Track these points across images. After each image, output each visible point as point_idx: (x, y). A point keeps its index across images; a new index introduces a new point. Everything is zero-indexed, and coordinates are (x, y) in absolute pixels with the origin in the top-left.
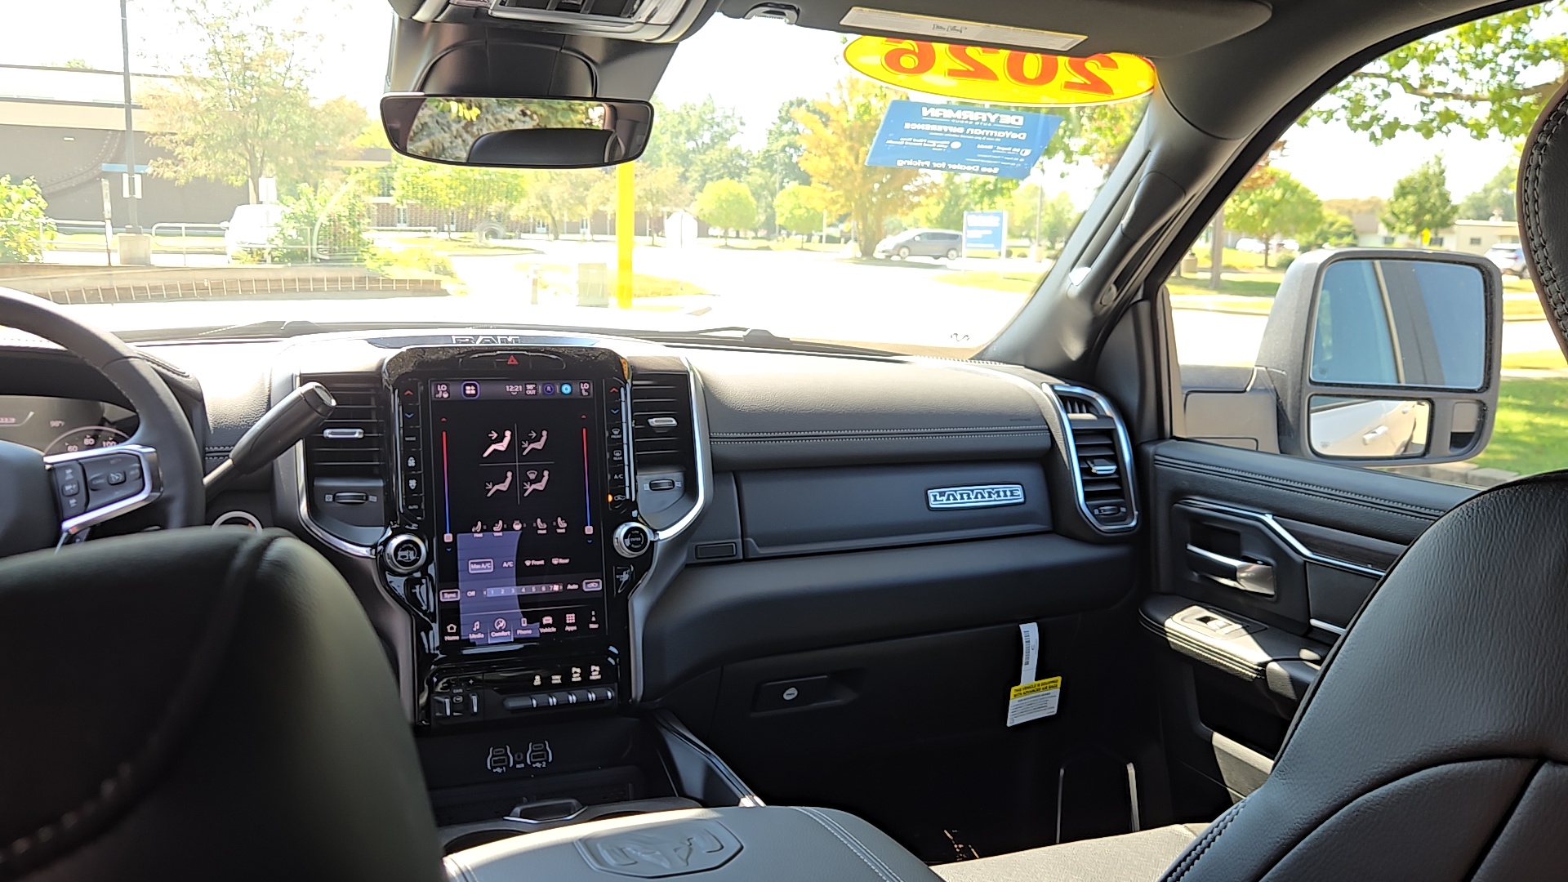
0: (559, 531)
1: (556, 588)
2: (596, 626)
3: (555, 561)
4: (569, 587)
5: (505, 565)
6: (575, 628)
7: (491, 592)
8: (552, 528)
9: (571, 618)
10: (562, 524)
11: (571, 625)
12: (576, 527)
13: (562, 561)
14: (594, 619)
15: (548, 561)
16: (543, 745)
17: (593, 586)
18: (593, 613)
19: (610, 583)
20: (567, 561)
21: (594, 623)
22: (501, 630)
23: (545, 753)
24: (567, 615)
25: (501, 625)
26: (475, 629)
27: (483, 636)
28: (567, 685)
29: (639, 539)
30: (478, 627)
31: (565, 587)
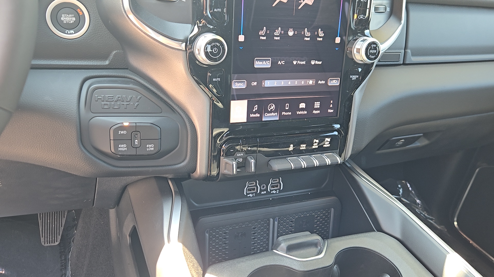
0: (319, 39)
1: (311, 82)
2: (332, 111)
3: (313, 62)
4: (320, 82)
5: (279, 63)
6: (319, 112)
7: (268, 83)
8: (314, 37)
9: (317, 105)
10: (321, 34)
11: (317, 109)
12: (329, 36)
13: (317, 63)
14: (331, 106)
15: (308, 62)
16: (278, 179)
17: (334, 82)
18: (332, 102)
19: (345, 80)
20: (320, 63)
21: (331, 109)
22: (271, 112)
23: (279, 184)
24: (315, 103)
25: (272, 108)
26: (254, 110)
27: (259, 115)
28: (310, 151)
29: (375, 51)
30: (256, 109)
31: (317, 82)
